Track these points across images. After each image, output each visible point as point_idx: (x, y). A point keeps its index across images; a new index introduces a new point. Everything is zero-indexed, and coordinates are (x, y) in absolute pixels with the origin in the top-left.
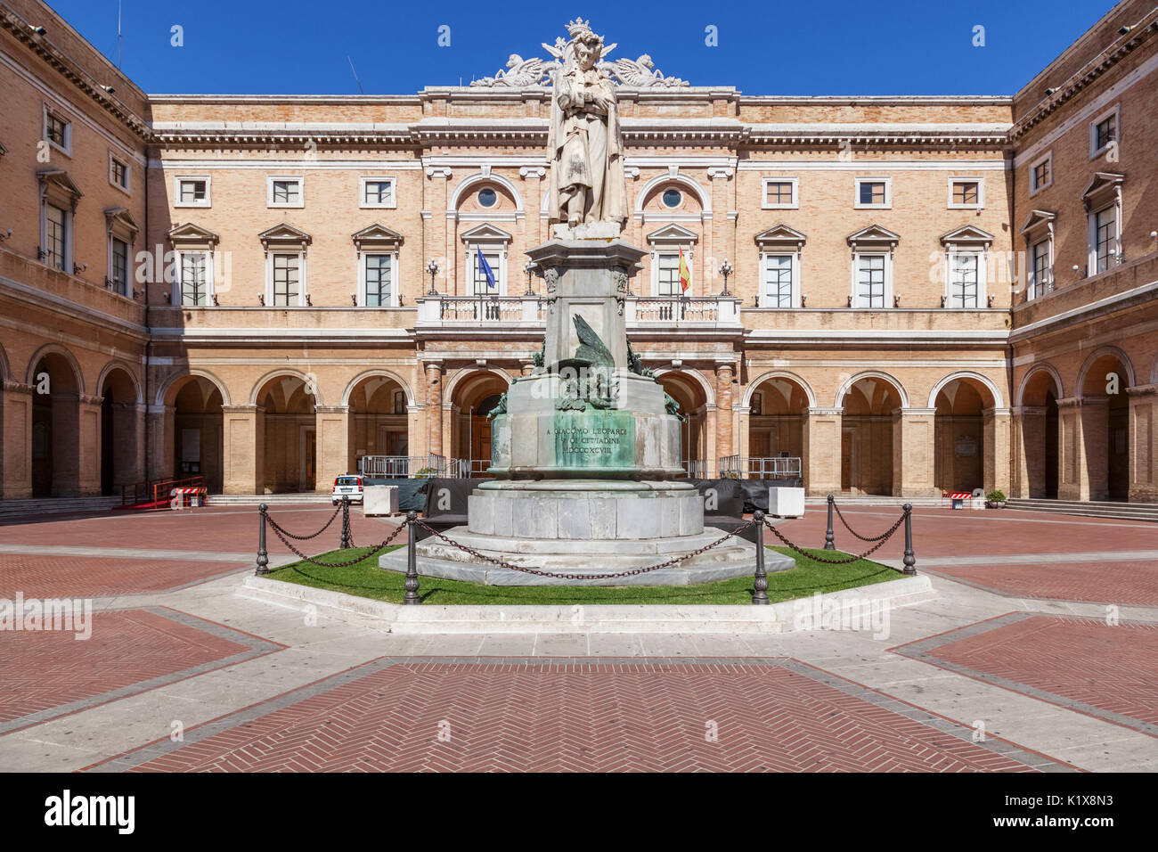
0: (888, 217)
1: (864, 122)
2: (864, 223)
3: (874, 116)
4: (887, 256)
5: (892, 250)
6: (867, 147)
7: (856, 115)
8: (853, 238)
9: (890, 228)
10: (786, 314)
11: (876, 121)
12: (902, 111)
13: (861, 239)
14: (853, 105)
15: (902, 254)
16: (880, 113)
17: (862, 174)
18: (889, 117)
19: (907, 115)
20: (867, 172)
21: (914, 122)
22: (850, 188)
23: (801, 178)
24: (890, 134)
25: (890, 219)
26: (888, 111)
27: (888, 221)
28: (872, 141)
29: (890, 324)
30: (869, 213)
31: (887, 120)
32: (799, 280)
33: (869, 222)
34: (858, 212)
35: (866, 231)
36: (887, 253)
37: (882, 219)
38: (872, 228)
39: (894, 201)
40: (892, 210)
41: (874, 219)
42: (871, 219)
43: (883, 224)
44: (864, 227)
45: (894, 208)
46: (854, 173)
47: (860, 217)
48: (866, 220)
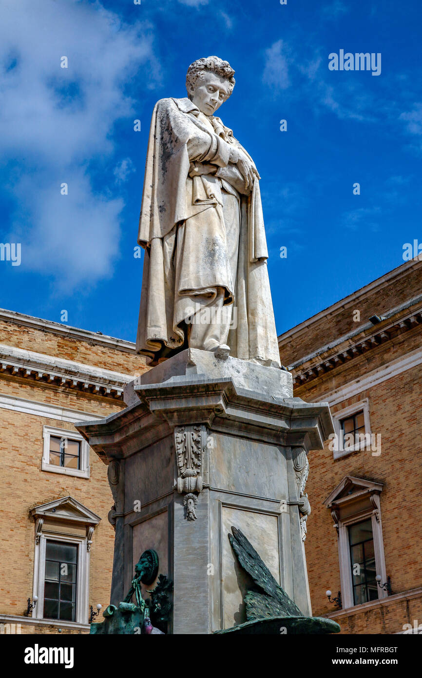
0: (84, 489)
1: (57, 355)
2: (53, 492)
3: (70, 351)
4: (83, 545)
5: (89, 536)
6: (61, 389)
7: (48, 344)
8: (40, 511)
9: (87, 503)
11: (72, 359)
12: (103, 353)
13: (48, 514)
14: (44, 329)
15: (101, 545)
16: (76, 349)
17: (53, 424)
18: (87, 356)
19: (109, 360)
20: (60, 424)
21: (117, 371)
24: (92, 378)
25: (88, 493)
26: (87, 349)
27: (83, 495)
28: (69, 383)
30: (61, 479)
31: (85, 360)
33: (61, 492)
34: (48, 476)
35: (57, 505)
36: (83, 541)
37: (77, 492)
38: (66, 501)
39: (91, 468)
40: (90, 481)
41: (67, 489)
42: (63, 489)
43: (79, 498)
44: (54, 497)
45: (91, 479)
46: (43, 421)
47: (48, 482)
48: (57, 490)
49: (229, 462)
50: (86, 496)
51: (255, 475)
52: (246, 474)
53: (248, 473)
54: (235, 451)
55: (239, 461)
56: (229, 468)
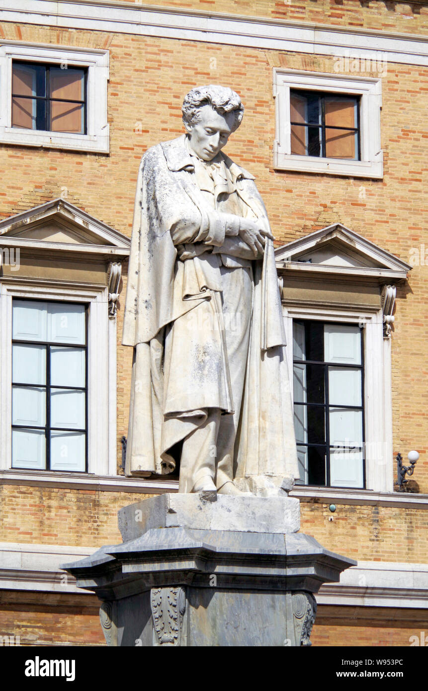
0: (372, 203)
2: (303, 216)
4: (374, 326)
9: (380, 234)
10: (71, 496)
13: (294, 267)
17: (296, 62)
20: (310, 61)
22: (261, 103)
23: (113, 57)
25: (381, 211)
27: (370, 216)
29: (387, 545)
30: (319, 185)
32: (113, 386)
33: (319, 213)
34: (290, 181)
35: (312, 244)
36: (373, 316)
37: (357, 211)
38: (330, 233)
39: (386, 155)
40: (385, 185)
41: (332, 205)
42: (325, 206)
43: (362, 224)
44: (305, 227)
45: (387, 179)
46: (272, 57)
47: (289, 195)
48: (311, 210)
49: (214, 620)
50: (378, 217)
51: (245, 629)
52: (234, 631)
53: (236, 628)
54: (221, 605)
55: (227, 616)
56: (214, 626)
